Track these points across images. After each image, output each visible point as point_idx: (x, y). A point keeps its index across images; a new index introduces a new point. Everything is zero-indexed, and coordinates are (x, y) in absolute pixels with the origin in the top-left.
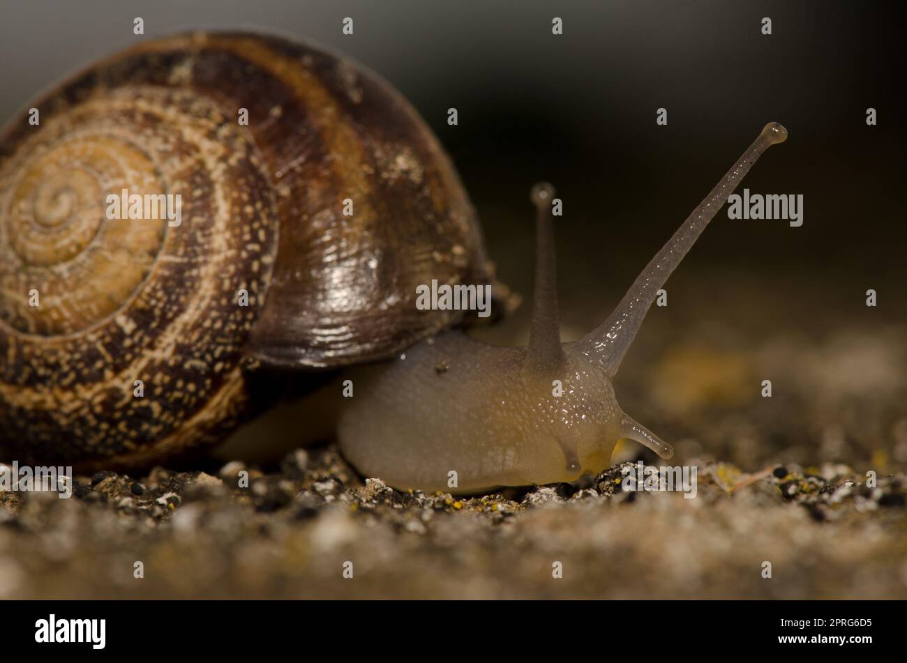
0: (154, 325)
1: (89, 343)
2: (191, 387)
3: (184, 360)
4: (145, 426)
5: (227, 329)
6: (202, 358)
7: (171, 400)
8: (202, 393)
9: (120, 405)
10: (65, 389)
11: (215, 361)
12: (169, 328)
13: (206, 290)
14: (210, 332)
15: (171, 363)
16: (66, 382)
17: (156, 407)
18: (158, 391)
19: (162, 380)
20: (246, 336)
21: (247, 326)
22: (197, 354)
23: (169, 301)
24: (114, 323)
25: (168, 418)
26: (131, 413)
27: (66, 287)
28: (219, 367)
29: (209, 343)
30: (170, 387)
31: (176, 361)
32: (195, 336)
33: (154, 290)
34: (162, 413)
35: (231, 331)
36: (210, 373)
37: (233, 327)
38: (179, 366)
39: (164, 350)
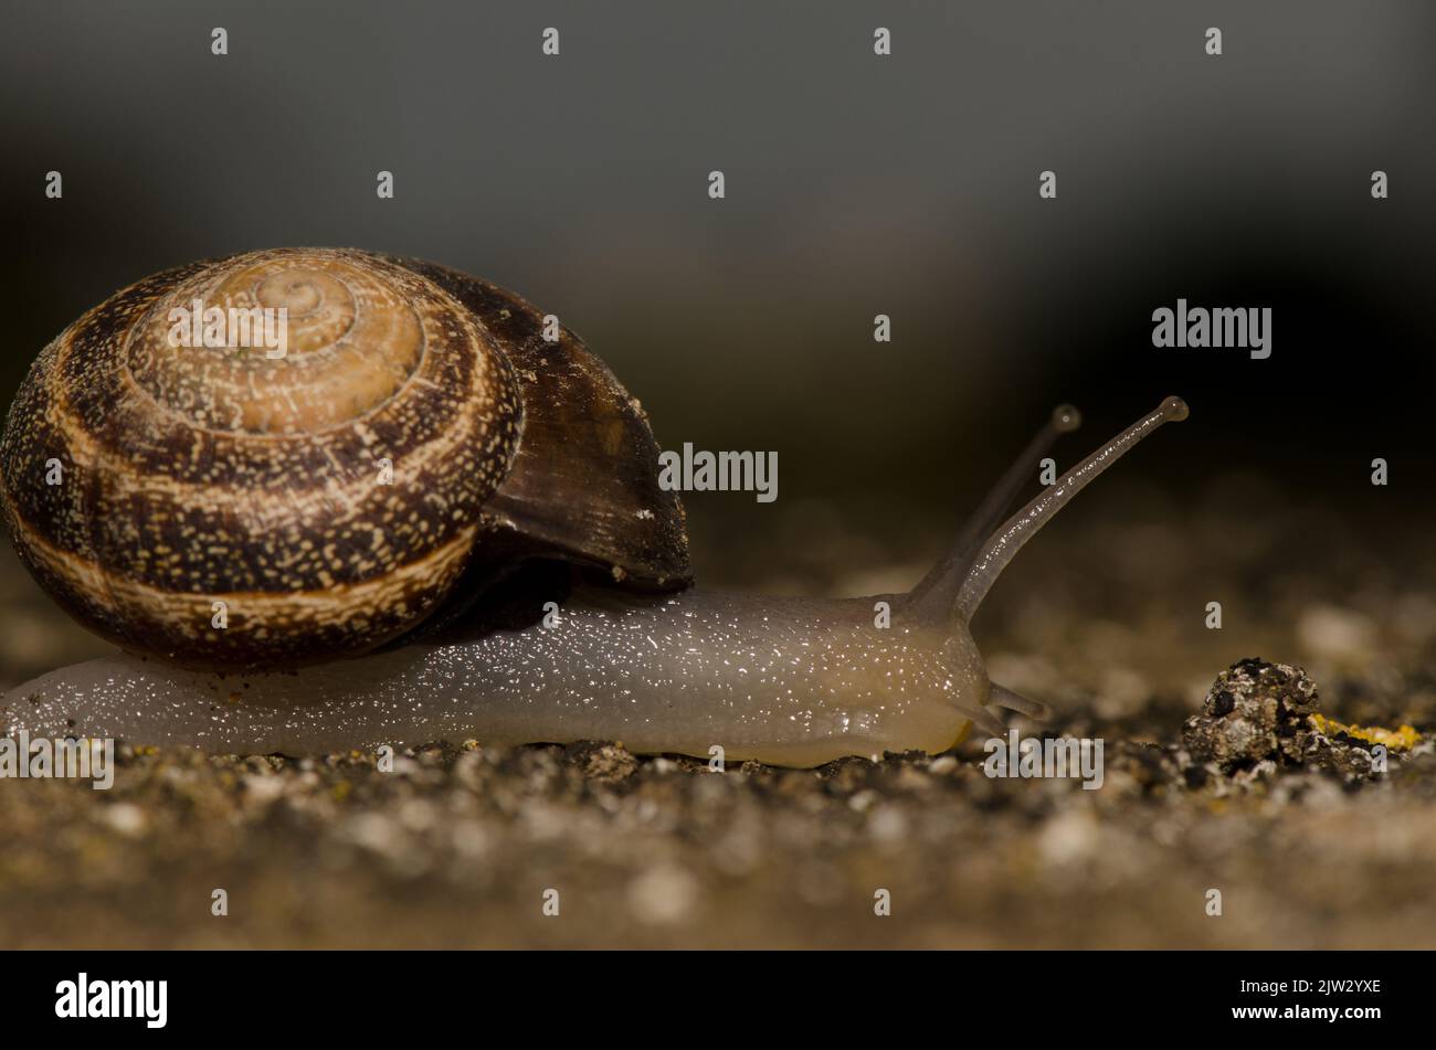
0: (400, 443)
1: (313, 446)
2: (424, 526)
3: (427, 491)
4: (355, 558)
5: (477, 475)
6: (445, 496)
7: (398, 533)
8: (431, 539)
9: (337, 521)
10: (269, 492)
11: (457, 506)
12: (418, 450)
13: (463, 426)
14: (460, 471)
15: (412, 489)
16: (272, 484)
17: (379, 536)
18: (388, 517)
19: (396, 506)
20: (491, 492)
21: (494, 483)
22: (441, 490)
23: (421, 422)
24: (351, 429)
25: (386, 555)
26: (347, 535)
27: (301, 377)
28: (458, 514)
29: (456, 483)
30: (402, 517)
31: (417, 489)
32: (444, 469)
33: (404, 407)
34: (381, 547)
35: (480, 479)
36: (447, 518)
37: (483, 476)
38: (419, 495)
39: (407, 472)
